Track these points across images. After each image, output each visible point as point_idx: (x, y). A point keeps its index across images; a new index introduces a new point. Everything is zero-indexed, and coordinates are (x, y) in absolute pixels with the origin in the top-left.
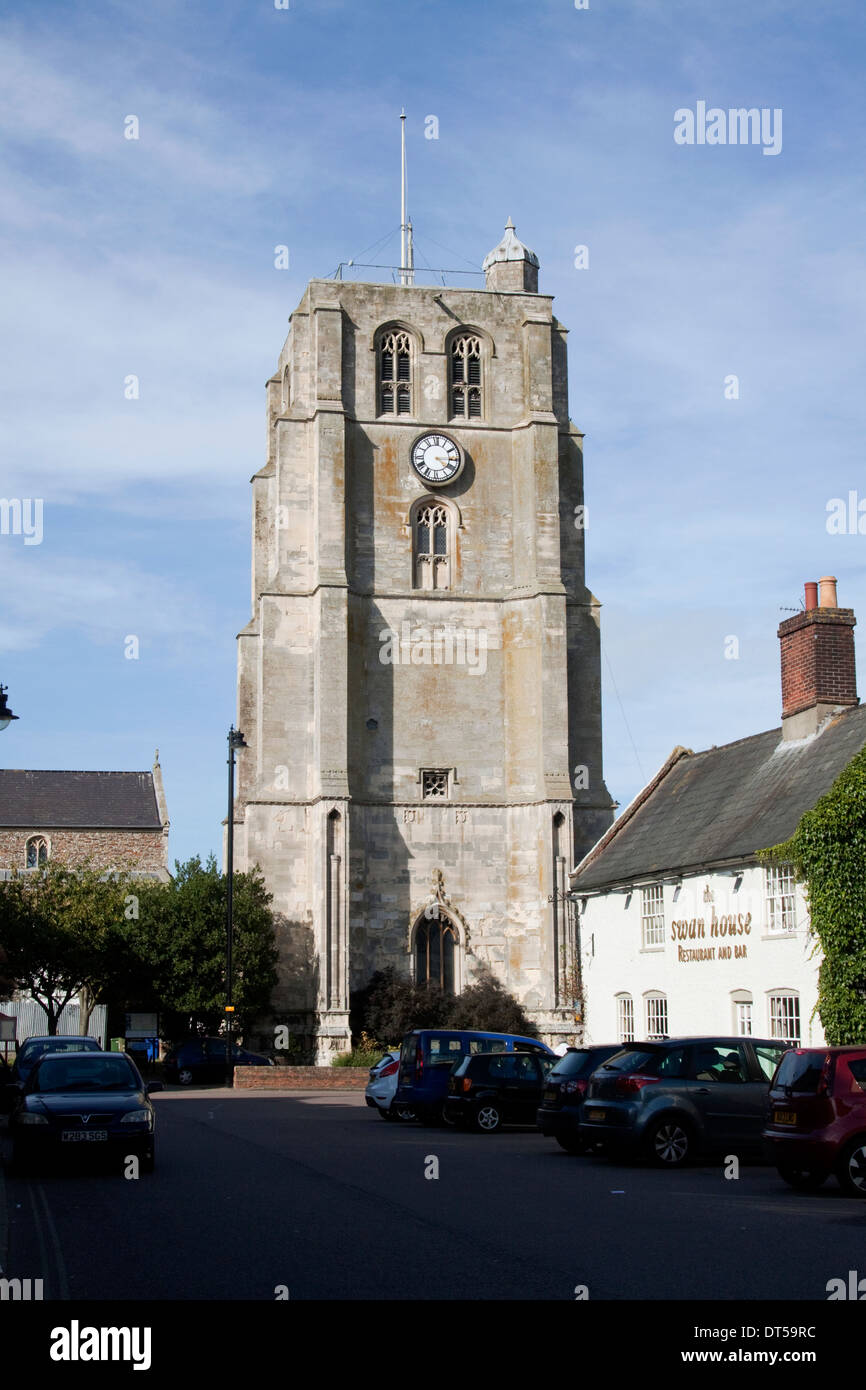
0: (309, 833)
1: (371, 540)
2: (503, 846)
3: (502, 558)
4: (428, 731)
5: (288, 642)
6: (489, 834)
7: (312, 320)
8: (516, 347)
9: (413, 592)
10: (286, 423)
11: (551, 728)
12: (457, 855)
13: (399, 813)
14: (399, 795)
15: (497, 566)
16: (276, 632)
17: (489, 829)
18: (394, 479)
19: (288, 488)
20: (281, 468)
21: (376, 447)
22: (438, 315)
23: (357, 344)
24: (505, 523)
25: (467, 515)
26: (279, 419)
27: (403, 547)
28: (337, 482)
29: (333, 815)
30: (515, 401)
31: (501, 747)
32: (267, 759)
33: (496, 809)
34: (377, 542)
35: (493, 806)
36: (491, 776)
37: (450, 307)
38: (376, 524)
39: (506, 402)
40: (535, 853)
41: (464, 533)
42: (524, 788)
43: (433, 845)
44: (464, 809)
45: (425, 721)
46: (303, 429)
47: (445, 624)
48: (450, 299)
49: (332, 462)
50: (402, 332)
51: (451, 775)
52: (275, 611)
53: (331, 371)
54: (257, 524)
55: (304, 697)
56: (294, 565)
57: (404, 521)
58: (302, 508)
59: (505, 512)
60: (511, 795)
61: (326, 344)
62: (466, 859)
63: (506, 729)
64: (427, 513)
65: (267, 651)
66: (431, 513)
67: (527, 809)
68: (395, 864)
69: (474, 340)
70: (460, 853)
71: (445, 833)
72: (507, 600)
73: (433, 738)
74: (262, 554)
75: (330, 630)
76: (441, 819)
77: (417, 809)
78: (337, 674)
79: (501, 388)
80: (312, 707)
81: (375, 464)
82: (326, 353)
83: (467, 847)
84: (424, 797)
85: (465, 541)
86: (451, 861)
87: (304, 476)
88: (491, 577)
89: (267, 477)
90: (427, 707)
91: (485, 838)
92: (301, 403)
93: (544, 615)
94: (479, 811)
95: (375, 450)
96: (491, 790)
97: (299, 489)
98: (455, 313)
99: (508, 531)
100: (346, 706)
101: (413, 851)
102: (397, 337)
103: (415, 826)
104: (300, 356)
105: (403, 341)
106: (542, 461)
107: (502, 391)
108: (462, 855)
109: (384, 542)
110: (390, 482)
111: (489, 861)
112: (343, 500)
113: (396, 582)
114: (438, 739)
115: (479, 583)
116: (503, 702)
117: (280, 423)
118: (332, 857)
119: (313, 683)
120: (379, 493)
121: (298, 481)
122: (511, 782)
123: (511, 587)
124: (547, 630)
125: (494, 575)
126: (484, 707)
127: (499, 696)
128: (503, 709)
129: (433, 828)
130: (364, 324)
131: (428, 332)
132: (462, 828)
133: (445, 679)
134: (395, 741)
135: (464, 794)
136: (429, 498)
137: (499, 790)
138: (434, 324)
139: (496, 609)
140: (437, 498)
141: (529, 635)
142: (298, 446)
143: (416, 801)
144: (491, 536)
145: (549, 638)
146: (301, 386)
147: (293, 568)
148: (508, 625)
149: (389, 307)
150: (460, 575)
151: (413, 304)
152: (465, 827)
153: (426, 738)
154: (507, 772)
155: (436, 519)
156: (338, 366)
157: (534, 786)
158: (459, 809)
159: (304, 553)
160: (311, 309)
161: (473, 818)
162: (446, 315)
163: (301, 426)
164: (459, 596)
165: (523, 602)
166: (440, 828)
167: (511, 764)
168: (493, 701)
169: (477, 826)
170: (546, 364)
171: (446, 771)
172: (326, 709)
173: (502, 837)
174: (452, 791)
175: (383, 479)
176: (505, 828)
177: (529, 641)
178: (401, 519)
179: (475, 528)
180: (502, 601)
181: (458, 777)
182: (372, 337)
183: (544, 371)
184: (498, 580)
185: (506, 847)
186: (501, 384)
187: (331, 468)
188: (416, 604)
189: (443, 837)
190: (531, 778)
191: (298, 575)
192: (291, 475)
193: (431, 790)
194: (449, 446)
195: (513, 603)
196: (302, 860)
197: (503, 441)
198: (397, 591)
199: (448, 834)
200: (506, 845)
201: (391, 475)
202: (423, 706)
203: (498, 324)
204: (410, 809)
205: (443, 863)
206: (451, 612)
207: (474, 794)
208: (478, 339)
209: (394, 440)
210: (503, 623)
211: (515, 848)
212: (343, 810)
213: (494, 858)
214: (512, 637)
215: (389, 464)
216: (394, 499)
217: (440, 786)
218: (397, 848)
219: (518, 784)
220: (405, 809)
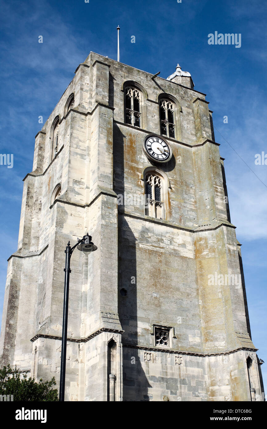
0: (82, 362)
1: (123, 184)
2: (204, 383)
3: (191, 209)
4: (157, 302)
5: (71, 232)
6: (196, 374)
7: (92, 69)
8: (191, 111)
9: (146, 217)
10: (76, 113)
11: (235, 304)
12: (177, 387)
13: (141, 353)
14: (141, 342)
15: (189, 213)
16: (64, 224)
17: (194, 371)
18: (134, 155)
19: (75, 146)
20: (71, 134)
21: (125, 137)
22: (154, 86)
23: (114, 86)
24: (192, 191)
25: (173, 183)
26: (71, 110)
27: (140, 191)
28: (108, 142)
29: (111, 344)
30: (192, 134)
31: (198, 317)
32: (54, 306)
33: (198, 357)
34: (125, 185)
35: (197, 355)
36: (194, 335)
37: (159, 84)
38: (125, 175)
39: (188, 133)
40: (229, 387)
41: (172, 191)
42: (217, 343)
43: (163, 378)
44: (180, 356)
45: (155, 295)
46: (84, 119)
47: (164, 239)
48: (159, 81)
49: (106, 131)
50: (136, 89)
51: (171, 332)
52: (65, 213)
53: (104, 91)
54: (27, 199)
55: (80, 268)
56: (77, 188)
57: (140, 178)
58: (83, 158)
59: (191, 186)
60: (206, 348)
61: (101, 79)
62: (183, 391)
63: (201, 307)
64: (150, 178)
65: (58, 235)
66: (153, 178)
67: (220, 358)
68: (139, 391)
69: (170, 103)
70: (179, 385)
71: (169, 371)
72: (196, 231)
73: (160, 306)
74: (29, 214)
75: (107, 221)
76: (166, 361)
77: (152, 352)
78: (112, 249)
79: (185, 126)
80: (86, 275)
81: (124, 145)
82: (100, 82)
83: (183, 382)
84: (156, 345)
85: (173, 196)
86: (174, 391)
87: (84, 142)
88: (187, 218)
89: (35, 176)
90: (156, 286)
91: (193, 377)
92: (84, 106)
93: (226, 237)
94: (188, 358)
95: (124, 138)
96: (194, 345)
97: (81, 148)
98: (162, 87)
99: (194, 196)
100: (117, 271)
101: (151, 382)
102: (133, 91)
103: (151, 363)
104: (84, 84)
105: (136, 93)
106: (213, 160)
107: (186, 128)
108: (181, 388)
109: (130, 186)
110: (132, 156)
111: (197, 393)
112: (112, 152)
113: (136, 209)
114: (163, 308)
115: (181, 220)
116: (198, 290)
117: (72, 112)
118: (110, 376)
119: (87, 259)
120: (127, 160)
121: (80, 143)
122: (207, 340)
123: (197, 225)
124: (228, 245)
125: (188, 217)
126: (188, 291)
127: (194, 286)
128: (198, 294)
129: (162, 367)
130: (118, 78)
131: (150, 91)
132: (179, 368)
133: (165, 271)
134: (138, 305)
135: (180, 345)
136: (153, 169)
137: (199, 345)
138: (152, 89)
139: (190, 236)
140: (157, 170)
141: (213, 250)
142: (81, 126)
143: (152, 347)
144: (185, 196)
145: (229, 250)
146: (84, 98)
147: (76, 190)
148: (198, 245)
149: (130, 75)
150: (170, 213)
151: (142, 78)
152: (181, 368)
153: (156, 305)
154: (203, 334)
155: (155, 182)
156: (107, 90)
157: (224, 342)
158: (177, 355)
159: (83, 182)
160: (91, 64)
161: (186, 362)
162: (158, 87)
163: (83, 117)
164: (170, 224)
165: (207, 232)
166: (167, 367)
167: (206, 328)
168: (192, 288)
169: (188, 368)
170: (208, 120)
171: (168, 329)
172: (104, 270)
173: (203, 377)
174: (173, 343)
175: (129, 153)
176: (204, 371)
177: (213, 254)
178: (139, 176)
179: (177, 190)
180: (193, 232)
181: (175, 334)
182: (122, 85)
183: (207, 122)
184: (190, 220)
185: (206, 384)
186: (185, 124)
187: (106, 134)
188: (148, 224)
189: (169, 374)
190: (222, 337)
191: (79, 194)
192: (77, 140)
193: (159, 340)
194: (164, 144)
195: (200, 233)
196: (75, 383)
197: (188, 151)
198: (137, 215)
199: (171, 371)
200: (205, 382)
201: (133, 153)
202: (153, 285)
203: (182, 98)
204: (148, 352)
205: (169, 392)
206: (167, 233)
207: (184, 346)
208: (172, 103)
209: (134, 136)
210: (195, 244)
211: (213, 384)
212: (118, 340)
213: (200, 391)
214: (201, 252)
215: (131, 147)
216: (134, 165)
217: (164, 339)
218: (140, 378)
219: (212, 341)
220: (144, 351)
